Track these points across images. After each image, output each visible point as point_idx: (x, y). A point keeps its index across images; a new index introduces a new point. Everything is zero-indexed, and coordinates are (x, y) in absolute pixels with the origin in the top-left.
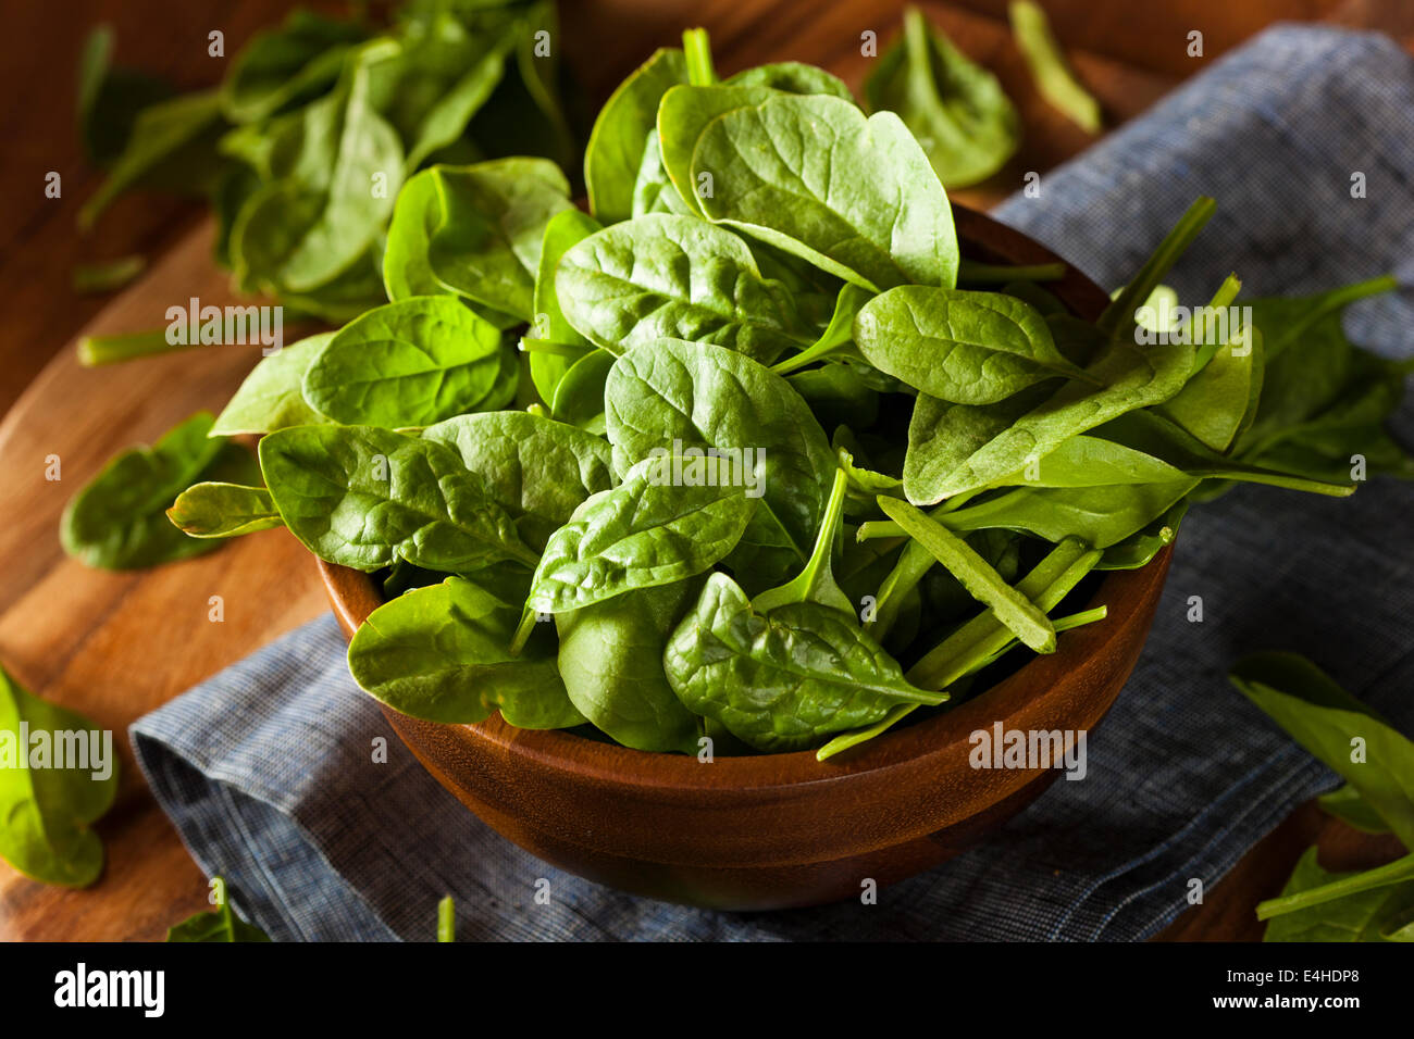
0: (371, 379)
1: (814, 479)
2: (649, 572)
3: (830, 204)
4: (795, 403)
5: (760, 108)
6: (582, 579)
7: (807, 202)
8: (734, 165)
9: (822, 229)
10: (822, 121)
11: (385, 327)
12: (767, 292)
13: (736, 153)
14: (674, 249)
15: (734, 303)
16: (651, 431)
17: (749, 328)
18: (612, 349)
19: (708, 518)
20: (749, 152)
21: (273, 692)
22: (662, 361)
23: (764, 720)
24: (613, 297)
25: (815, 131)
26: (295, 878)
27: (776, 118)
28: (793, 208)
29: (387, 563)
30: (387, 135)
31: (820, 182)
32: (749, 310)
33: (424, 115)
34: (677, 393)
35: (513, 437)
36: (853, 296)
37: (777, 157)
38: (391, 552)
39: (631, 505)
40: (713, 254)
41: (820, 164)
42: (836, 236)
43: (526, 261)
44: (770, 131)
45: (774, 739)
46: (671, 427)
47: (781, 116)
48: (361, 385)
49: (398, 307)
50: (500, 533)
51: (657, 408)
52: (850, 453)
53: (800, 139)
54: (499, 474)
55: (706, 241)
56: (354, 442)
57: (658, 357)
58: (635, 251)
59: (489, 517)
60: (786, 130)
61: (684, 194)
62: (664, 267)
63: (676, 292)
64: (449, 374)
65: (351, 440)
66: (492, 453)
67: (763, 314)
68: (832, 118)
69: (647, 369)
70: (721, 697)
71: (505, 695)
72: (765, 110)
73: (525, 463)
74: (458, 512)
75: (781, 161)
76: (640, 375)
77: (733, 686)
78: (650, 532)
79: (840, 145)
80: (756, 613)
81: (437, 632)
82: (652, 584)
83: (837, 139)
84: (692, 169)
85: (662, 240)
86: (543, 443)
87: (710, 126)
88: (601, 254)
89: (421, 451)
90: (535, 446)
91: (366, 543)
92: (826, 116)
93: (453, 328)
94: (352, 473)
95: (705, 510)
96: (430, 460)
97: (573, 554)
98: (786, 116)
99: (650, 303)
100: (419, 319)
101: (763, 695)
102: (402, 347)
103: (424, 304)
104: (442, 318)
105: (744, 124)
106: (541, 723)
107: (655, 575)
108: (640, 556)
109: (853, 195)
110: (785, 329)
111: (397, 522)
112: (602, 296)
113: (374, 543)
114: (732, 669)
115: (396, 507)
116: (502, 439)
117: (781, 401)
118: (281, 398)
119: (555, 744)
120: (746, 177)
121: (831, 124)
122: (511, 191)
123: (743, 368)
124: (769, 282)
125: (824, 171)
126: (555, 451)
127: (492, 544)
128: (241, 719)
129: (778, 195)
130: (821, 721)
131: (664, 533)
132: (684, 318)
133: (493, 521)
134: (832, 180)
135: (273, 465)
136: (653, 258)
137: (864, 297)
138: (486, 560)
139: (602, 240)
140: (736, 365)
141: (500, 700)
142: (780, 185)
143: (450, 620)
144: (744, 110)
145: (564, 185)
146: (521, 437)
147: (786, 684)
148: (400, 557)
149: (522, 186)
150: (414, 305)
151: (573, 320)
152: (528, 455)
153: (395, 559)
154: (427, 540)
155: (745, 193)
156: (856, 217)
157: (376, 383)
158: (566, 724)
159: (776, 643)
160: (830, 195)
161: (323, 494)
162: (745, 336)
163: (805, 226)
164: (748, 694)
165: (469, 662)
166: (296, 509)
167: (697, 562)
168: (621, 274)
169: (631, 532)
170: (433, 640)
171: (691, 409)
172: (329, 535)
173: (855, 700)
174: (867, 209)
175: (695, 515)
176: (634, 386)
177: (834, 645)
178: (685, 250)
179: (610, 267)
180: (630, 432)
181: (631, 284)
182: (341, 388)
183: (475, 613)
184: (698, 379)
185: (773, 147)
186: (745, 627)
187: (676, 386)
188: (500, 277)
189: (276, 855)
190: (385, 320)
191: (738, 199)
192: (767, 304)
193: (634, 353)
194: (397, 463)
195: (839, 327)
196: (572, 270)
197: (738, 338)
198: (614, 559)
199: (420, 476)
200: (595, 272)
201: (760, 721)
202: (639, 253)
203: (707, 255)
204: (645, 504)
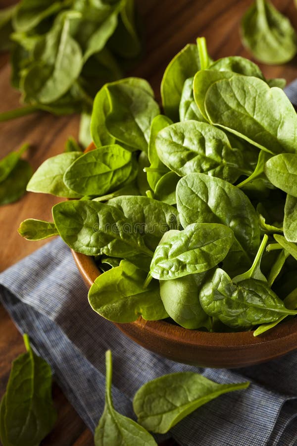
0: (88, 176)
1: (251, 227)
2: (195, 267)
3: (255, 117)
4: (245, 199)
5: (230, 80)
6: (171, 267)
7: (247, 116)
8: (220, 101)
9: (252, 127)
10: (253, 86)
11: (93, 157)
12: (233, 153)
13: (221, 96)
14: (199, 134)
15: (222, 158)
16: (193, 208)
17: (227, 168)
18: (177, 172)
19: (215, 246)
20: (225, 96)
21: (44, 268)
22: (197, 181)
23: (234, 319)
24: (177, 152)
25: (250, 90)
26: (53, 337)
27: (236, 84)
28: (241, 119)
29: (98, 254)
30: (76, 46)
31: (252, 109)
32: (227, 160)
33: (89, 37)
34: (202, 194)
35: (142, 205)
36: (264, 156)
37: (236, 99)
38: (100, 250)
39: (188, 240)
40: (214, 138)
41: (252, 103)
42: (257, 131)
43: (140, 125)
44: (234, 89)
45: (237, 325)
46: (200, 207)
47: (237, 84)
48: (84, 178)
49: (98, 150)
50: (139, 243)
51: (195, 199)
52: (264, 217)
53: (245, 93)
54: (137, 218)
55: (210, 132)
56: (85, 206)
57: (195, 179)
58: (185, 134)
59: (134, 237)
60: (239, 89)
61: (202, 112)
62: (196, 142)
63: (201, 152)
64: (115, 172)
65: (84, 205)
66: (134, 210)
67: (232, 162)
68: (257, 85)
69: (192, 184)
70: (220, 312)
71: (142, 308)
72: (232, 81)
73: (146, 215)
74: (124, 235)
75: (237, 100)
76: (189, 186)
77: (225, 308)
78: (195, 250)
79: (259, 96)
80: (234, 284)
81: (118, 283)
82: (196, 272)
83: (258, 93)
84: (205, 103)
85: (195, 130)
86: (153, 207)
87: (211, 86)
88: (172, 134)
89: (109, 211)
90: (150, 209)
91: (91, 247)
92: (254, 84)
93: (117, 156)
94: (85, 219)
95: (215, 243)
96: (113, 214)
97: (166, 256)
98: (239, 83)
99: (191, 155)
100: (105, 154)
101: (235, 311)
102: (100, 165)
103: (107, 149)
104: (114, 153)
105: (224, 86)
106: (156, 318)
107: (197, 268)
108: (192, 260)
109: (264, 115)
110: (240, 167)
111: (103, 239)
112: (173, 151)
113: (94, 247)
114: (224, 303)
115: (102, 233)
116: (138, 205)
117: (240, 198)
118: (54, 178)
119: (160, 326)
120: (224, 106)
121: (256, 88)
122: (133, 94)
123: (227, 186)
124: (234, 149)
125: (253, 105)
126: (157, 210)
127: (136, 247)
128: (34, 279)
129: (236, 113)
130: (255, 321)
131: (200, 251)
132: (204, 163)
133: (136, 238)
134: (256, 109)
135: (57, 217)
136: (192, 137)
137: (268, 156)
138: (134, 253)
139: (173, 129)
140: (224, 185)
141: (141, 311)
142: (237, 109)
143: (122, 277)
144: (224, 80)
145: (151, 92)
146: (145, 205)
147: (243, 308)
148: (103, 253)
149: (136, 91)
150: (104, 149)
151: (162, 159)
152: (147, 211)
153: (101, 253)
154: (113, 247)
155: (224, 112)
156: (265, 123)
157: (90, 178)
158: (163, 318)
159: (240, 294)
160: (255, 114)
161: (74, 227)
162: (226, 171)
163: (246, 126)
164: (230, 312)
165: (129, 294)
166: (65, 232)
167: (212, 262)
168: (180, 142)
169: (188, 249)
170: (117, 286)
171: (207, 200)
172: (77, 242)
173: (267, 315)
174: (269, 121)
175: (211, 244)
176: (187, 190)
177: (261, 295)
178: (203, 135)
179: (175, 139)
180: (186, 208)
181: (184, 147)
182: (77, 179)
183: (130, 273)
184: (210, 189)
185: (234, 95)
186: (230, 290)
187: (202, 191)
188: (131, 132)
189: (46, 326)
190: (94, 156)
191: (222, 114)
192: (234, 159)
193: (186, 178)
194: (101, 216)
195: (260, 168)
196: (162, 139)
197: (224, 172)
198: (182, 260)
199: (109, 220)
200: (170, 141)
201: (232, 320)
202: (187, 135)
203: (211, 138)
204: (193, 240)
